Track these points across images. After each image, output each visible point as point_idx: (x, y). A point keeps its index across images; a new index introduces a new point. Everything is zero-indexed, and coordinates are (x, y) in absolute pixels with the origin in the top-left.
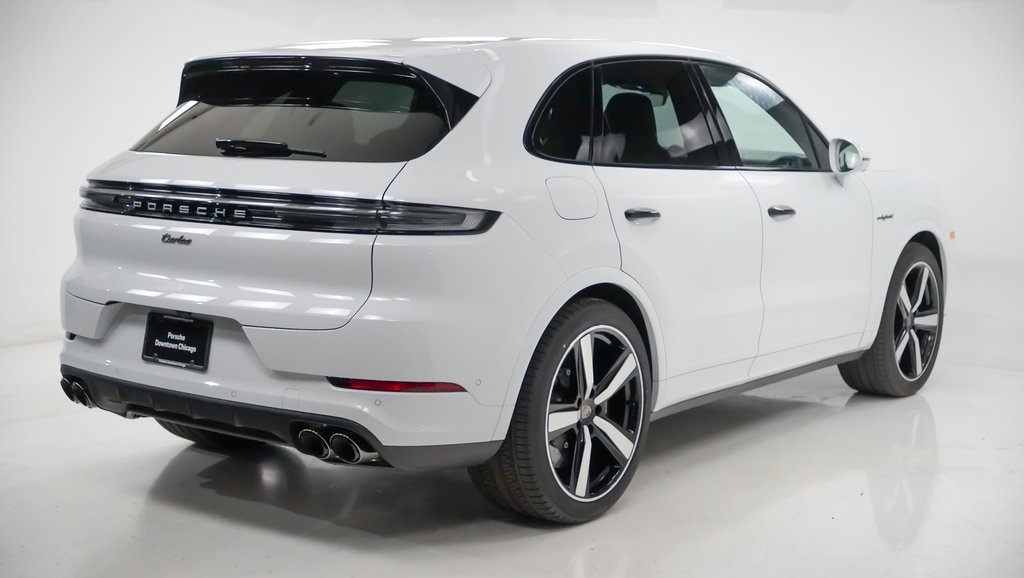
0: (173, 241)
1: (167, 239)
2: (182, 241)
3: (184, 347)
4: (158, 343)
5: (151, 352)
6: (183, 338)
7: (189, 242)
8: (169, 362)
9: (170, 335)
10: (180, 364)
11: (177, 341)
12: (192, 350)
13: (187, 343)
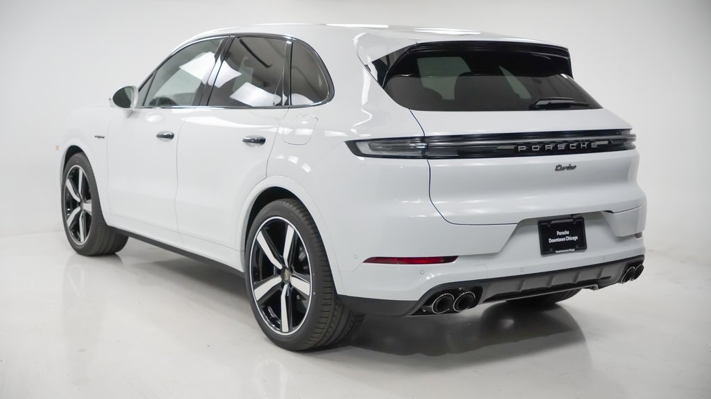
0: (563, 169)
1: (559, 168)
2: (570, 168)
3: (570, 238)
4: (551, 241)
5: (547, 249)
6: (568, 233)
7: (575, 167)
8: (563, 251)
9: (558, 233)
10: (570, 250)
11: (564, 236)
12: (575, 238)
13: (571, 235)
